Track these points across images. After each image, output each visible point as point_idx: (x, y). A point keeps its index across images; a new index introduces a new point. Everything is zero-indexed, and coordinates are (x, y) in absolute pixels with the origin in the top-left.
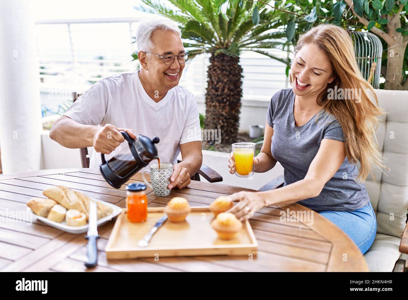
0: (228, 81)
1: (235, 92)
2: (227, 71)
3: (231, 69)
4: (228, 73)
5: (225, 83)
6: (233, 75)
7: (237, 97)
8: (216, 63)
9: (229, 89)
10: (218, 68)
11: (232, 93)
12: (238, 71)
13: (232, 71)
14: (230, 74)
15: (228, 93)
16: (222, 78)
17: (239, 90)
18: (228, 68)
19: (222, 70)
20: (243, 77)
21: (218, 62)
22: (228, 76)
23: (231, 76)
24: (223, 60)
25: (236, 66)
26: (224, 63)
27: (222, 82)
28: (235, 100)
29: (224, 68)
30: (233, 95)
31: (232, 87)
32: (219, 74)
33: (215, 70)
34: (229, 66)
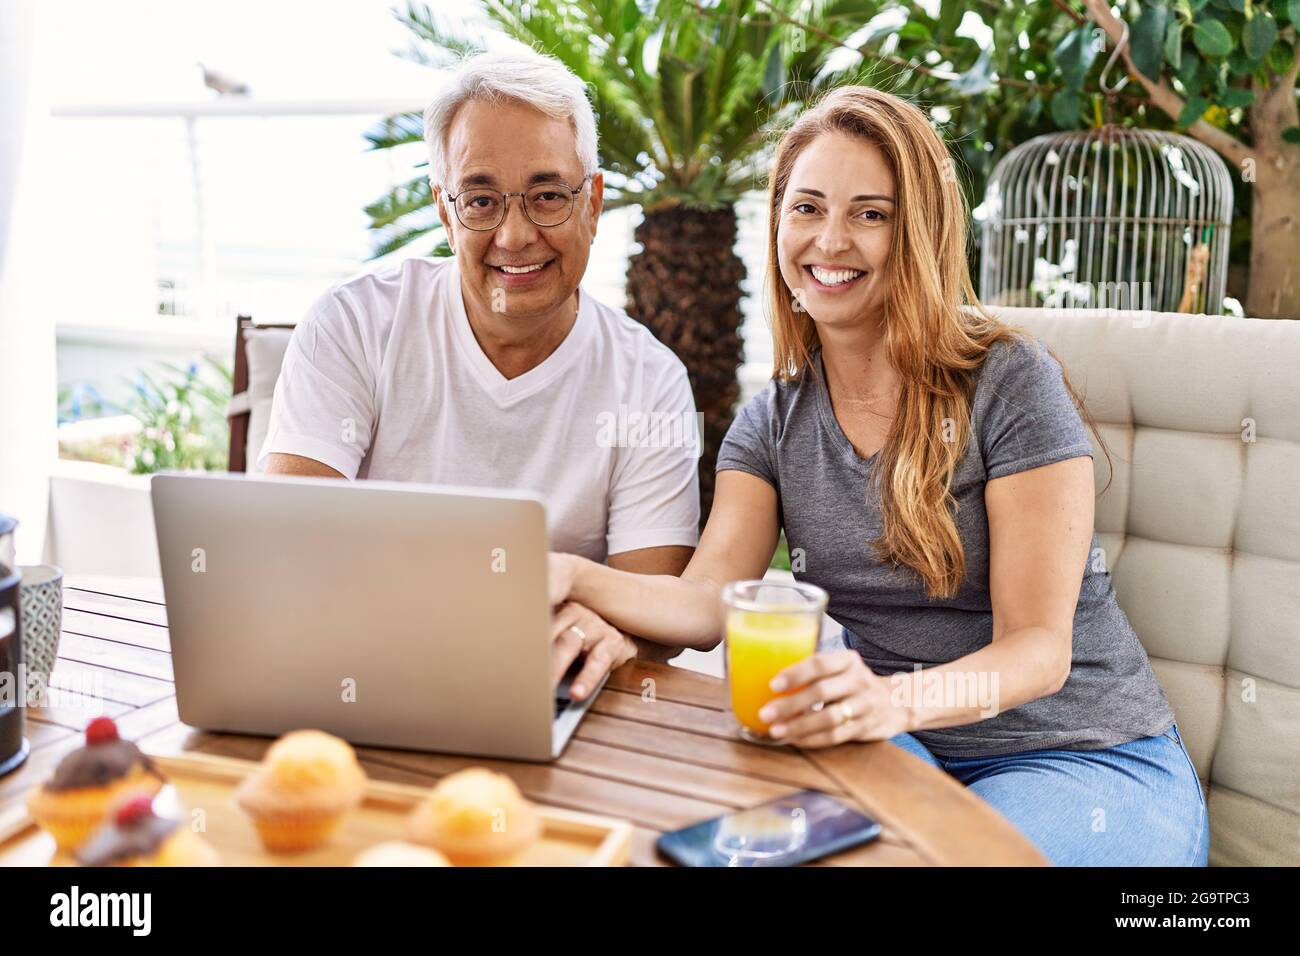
0: (694, 305)
1: (719, 346)
2: (690, 270)
3: (707, 267)
4: (693, 279)
5: (686, 313)
6: (714, 287)
7: (724, 363)
8: (655, 244)
9: (696, 333)
10: (662, 259)
11: (707, 349)
12: (731, 272)
13: (710, 275)
14: (702, 281)
15: (694, 348)
16: (673, 296)
17: (731, 338)
18: (693, 260)
19: (675, 268)
20: (747, 295)
21: (661, 238)
22: (694, 288)
23: (704, 290)
24: (678, 234)
25: (723, 256)
26: (684, 244)
27: (674, 308)
28: (717, 375)
29: (679, 260)
30: (712, 357)
31: (708, 327)
32: (662, 282)
33: (649, 267)
34: (700, 255)
